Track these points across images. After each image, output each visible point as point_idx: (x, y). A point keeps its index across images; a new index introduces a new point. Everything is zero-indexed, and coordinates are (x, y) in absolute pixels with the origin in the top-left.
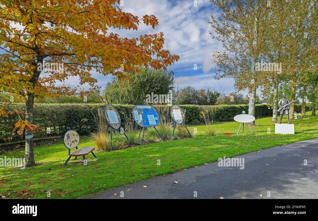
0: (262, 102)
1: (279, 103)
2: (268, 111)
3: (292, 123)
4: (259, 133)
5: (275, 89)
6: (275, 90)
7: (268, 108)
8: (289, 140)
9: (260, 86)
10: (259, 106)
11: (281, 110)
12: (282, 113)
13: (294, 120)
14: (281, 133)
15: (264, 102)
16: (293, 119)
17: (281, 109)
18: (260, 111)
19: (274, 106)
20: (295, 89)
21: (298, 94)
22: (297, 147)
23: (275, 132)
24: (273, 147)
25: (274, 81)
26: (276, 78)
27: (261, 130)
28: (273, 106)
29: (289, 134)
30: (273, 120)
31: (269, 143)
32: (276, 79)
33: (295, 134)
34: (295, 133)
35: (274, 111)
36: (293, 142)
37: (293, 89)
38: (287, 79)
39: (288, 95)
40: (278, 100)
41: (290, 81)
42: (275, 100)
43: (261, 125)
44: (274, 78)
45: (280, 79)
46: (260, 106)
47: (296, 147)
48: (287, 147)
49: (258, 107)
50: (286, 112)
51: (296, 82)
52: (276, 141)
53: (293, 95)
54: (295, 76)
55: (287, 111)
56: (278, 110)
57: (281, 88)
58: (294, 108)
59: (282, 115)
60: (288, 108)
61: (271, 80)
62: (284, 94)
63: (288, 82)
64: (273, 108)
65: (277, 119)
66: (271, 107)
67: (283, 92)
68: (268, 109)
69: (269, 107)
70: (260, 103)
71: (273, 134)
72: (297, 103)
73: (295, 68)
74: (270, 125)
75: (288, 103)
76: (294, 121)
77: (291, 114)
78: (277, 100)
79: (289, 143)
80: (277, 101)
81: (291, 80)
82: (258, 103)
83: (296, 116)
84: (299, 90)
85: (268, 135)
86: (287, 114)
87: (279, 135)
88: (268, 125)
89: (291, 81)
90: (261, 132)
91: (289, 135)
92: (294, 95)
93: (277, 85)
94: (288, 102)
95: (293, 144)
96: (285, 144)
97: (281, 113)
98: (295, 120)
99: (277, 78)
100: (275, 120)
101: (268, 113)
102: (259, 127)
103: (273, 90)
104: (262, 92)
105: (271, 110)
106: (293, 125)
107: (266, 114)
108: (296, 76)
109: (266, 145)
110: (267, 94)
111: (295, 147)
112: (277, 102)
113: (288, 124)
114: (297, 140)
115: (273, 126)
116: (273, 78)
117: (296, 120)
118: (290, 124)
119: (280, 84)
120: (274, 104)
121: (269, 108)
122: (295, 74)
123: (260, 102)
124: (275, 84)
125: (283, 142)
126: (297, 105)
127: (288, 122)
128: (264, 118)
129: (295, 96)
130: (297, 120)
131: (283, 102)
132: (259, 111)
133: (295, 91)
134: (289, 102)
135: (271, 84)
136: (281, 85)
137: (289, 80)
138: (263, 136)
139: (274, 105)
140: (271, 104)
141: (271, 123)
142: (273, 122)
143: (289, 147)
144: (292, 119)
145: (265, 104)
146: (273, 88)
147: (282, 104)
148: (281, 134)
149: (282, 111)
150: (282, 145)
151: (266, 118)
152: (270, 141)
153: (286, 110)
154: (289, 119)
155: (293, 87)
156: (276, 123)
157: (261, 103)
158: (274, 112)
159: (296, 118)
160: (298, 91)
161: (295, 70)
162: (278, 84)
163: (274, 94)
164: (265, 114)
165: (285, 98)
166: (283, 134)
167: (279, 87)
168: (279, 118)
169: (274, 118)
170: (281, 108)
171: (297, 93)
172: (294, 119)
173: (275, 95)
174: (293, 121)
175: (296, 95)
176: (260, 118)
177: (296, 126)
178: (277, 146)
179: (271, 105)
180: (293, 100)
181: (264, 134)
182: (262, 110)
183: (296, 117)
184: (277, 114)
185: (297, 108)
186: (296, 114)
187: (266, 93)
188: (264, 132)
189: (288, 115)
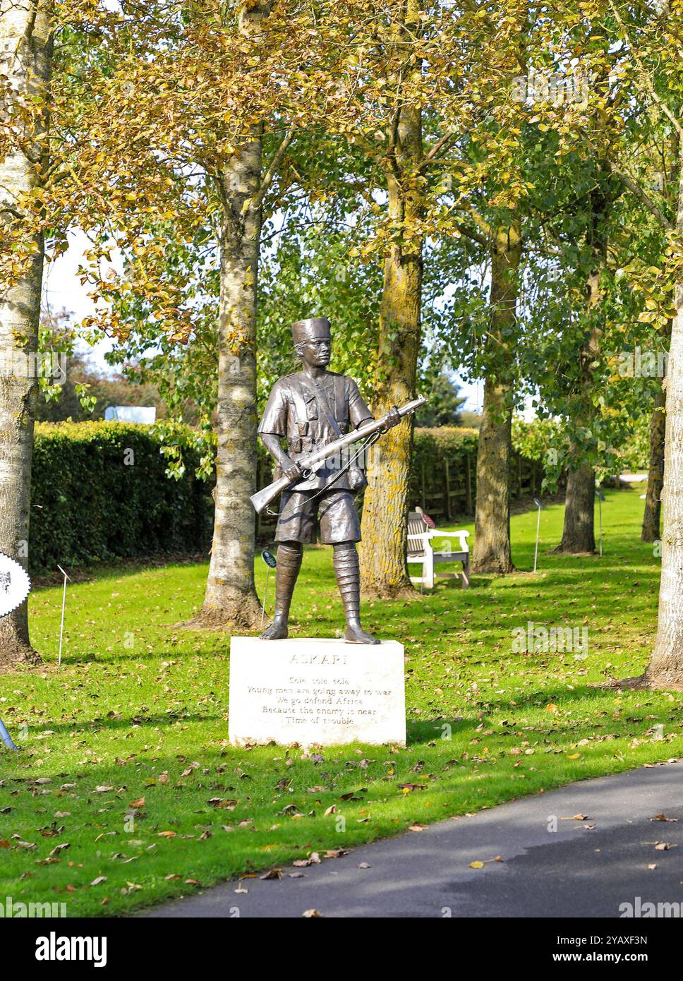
0: (108, 400)
1: (268, 423)
2: (168, 497)
3: (390, 628)
4: (71, 742)
5: (228, 265)
6: (232, 284)
7: (166, 461)
8: (355, 813)
9: (77, 230)
10: (77, 446)
11: (288, 492)
12: (295, 523)
13: (412, 598)
14: (285, 740)
15: (131, 402)
16: (398, 589)
17: (285, 481)
18: (89, 499)
19: (221, 451)
20: (415, 278)
21: (448, 332)
22: (424, 882)
23: (225, 727)
24: (199, 887)
25: (221, 182)
26: (240, 159)
27: (89, 714)
28: (214, 449)
29: (356, 744)
30: (213, 597)
31: (159, 852)
32: (239, 166)
33: (409, 742)
34: (419, 733)
35: (224, 498)
36: (386, 834)
37: (401, 278)
38: (349, 178)
39: (356, 334)
40: (264, 382)
41: (372, 200)
42: (232, 383)
43: (91, 657)
44: (224, 158)
45: (281, 168)
46: (89, 448)
47: (411, 884)
48: (331, 888)
49: (64, 451)
50: (334, 523)
51: (421, 213)
52: (233, 820)
53: (401, 343)
54: (411, 148)
55: (342, 505)
56: (261, 500)
57: (290, 257)
58: (405, 471)
59: (296, 546)
60: (354, 476)
61: (194, 173)
62: (308, 327)
63: (355, 206)
64: (209, 471)
65: (249, 589)
66: (190, 457)
67: (305, 310)
68: (163, 477)
69: (172, 451)
70: (82, 415)
71: (206, 754)
72: (445, 420)
73: (406, 72)
74: (179, 648)
75: (349, 421)
76: (408, 612)
77: (384, 530)
78: (251, 384)
79: (348, 847)
80: (254, 393)
81: (383, 185)
82: (65, 408)
83: (429, 551)
84: (450, 290)
85: (160, 763)
86: (340, 534)
87: (268, 754)
88: (166, 656)
89: (380, 196)
90: (87, 726)
91: (358, 760)
92: (409, 343)
93: (250, 226)
94: (347, 411)
95: (386, 855)
96: (315, 856)
97: (288, 530)
98: (418, 597)
99: (250, 159)
100: (232, 593)
101: (166, 517)
102: (72, 670)
103: (213, 283)
104: (106, 304)
105: (201, 491)
106: (393, 650)
107: (144, 532)
108: (421, 146)
109: (132, 870)
110: (152, 319)
111: (402, 885)
112: (253, 411)
113: (351, 637)
114: (423, 804)
115: (214, 664)
116: (211, 160)
117: (425, 592)
118: (371, 648)
119: (278, 219)
120: (225, 425)
121: (177, 471)
122: (417, 130)
123: (85, 402)
124: (234, 214)
125: (295, 831)
126: (441, 443)
127: (353, 622)
128: (124, 572)
129: (418, 348)
130: (434, 591)
131: (301, 413)
132: (74, 493)
133: (419, 304)
134: (357, 415)
135: (192, 216)
136: (292, 225)
137: (359, 187)
138: (105, 774)
139: (222, 439)
140: (192, 419)
141: (197, 629)
142: (212, 618)
143: (348, 886)
144: (392, 590)
145: (141, 418)
146: (212, 255)
147: (294, 433)
148: (281, 748)
149: (296, 503)
150: (289, 862)
151: (147, 575)
152: (177, 824)
153: (327, 493)
154: (356, 593)
155: (403, 261)
156: (243, 625)
157: (99, 414)
158: (220, 516)
159: (428, 578)
160: (442, 302)
161: (416, 91)
162: (260, 217)
163: (227, 319)
164: (133, 527)
165: (320, 369)
166: (306, 745)
167: (272, 250)
168: (267, 577)
169: (222, 574)
170: (281, 476)
171: (434, 318)
172: (415, 580)
173: (234, 331)
174: (398, 607)
175: (430, 341)
176: (86, 569)
177: (422, 662)
178: (235, 877)
179: (197, 437)
180: (398, 390)
181: (124, 755)
182: (109, 488)
183: (427, 561)
184: (249, 529)
185: (438, 473)
186: (426, 537)
187: (146, 306)
188: (118, 732)
189: (351, 544)
